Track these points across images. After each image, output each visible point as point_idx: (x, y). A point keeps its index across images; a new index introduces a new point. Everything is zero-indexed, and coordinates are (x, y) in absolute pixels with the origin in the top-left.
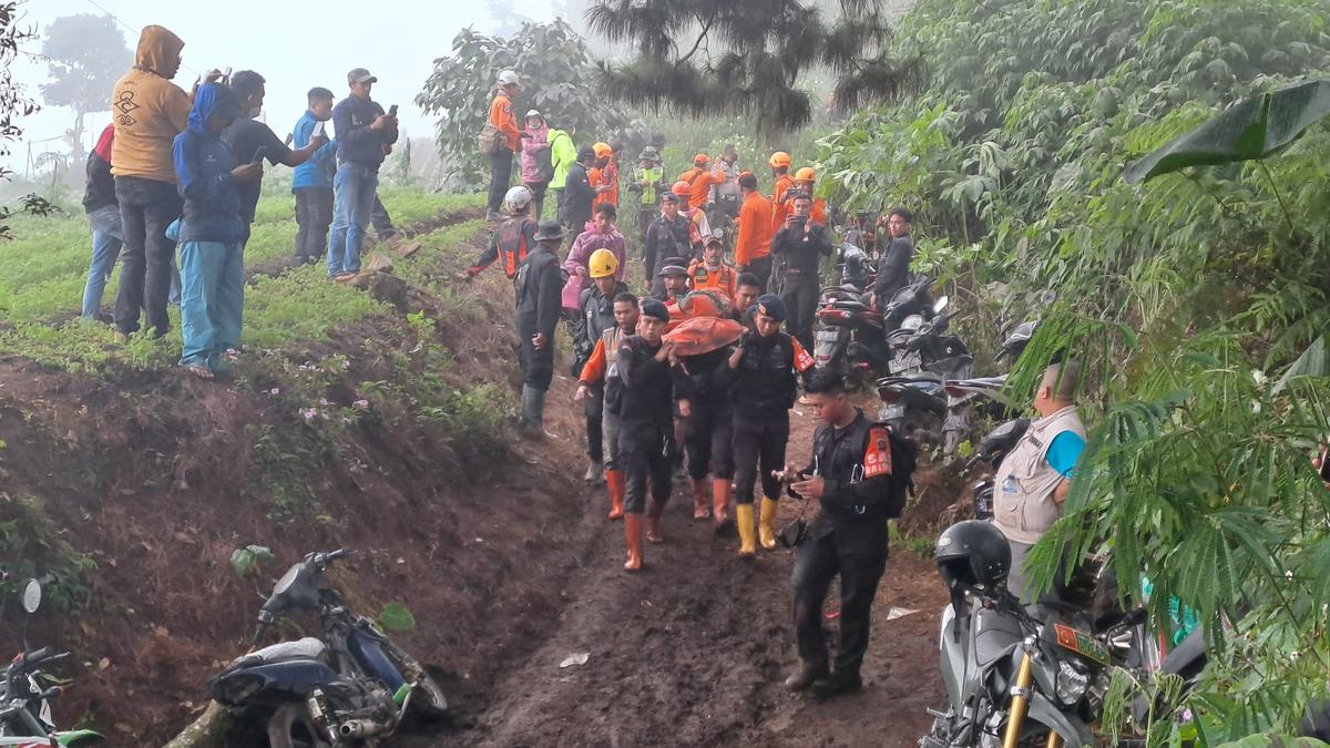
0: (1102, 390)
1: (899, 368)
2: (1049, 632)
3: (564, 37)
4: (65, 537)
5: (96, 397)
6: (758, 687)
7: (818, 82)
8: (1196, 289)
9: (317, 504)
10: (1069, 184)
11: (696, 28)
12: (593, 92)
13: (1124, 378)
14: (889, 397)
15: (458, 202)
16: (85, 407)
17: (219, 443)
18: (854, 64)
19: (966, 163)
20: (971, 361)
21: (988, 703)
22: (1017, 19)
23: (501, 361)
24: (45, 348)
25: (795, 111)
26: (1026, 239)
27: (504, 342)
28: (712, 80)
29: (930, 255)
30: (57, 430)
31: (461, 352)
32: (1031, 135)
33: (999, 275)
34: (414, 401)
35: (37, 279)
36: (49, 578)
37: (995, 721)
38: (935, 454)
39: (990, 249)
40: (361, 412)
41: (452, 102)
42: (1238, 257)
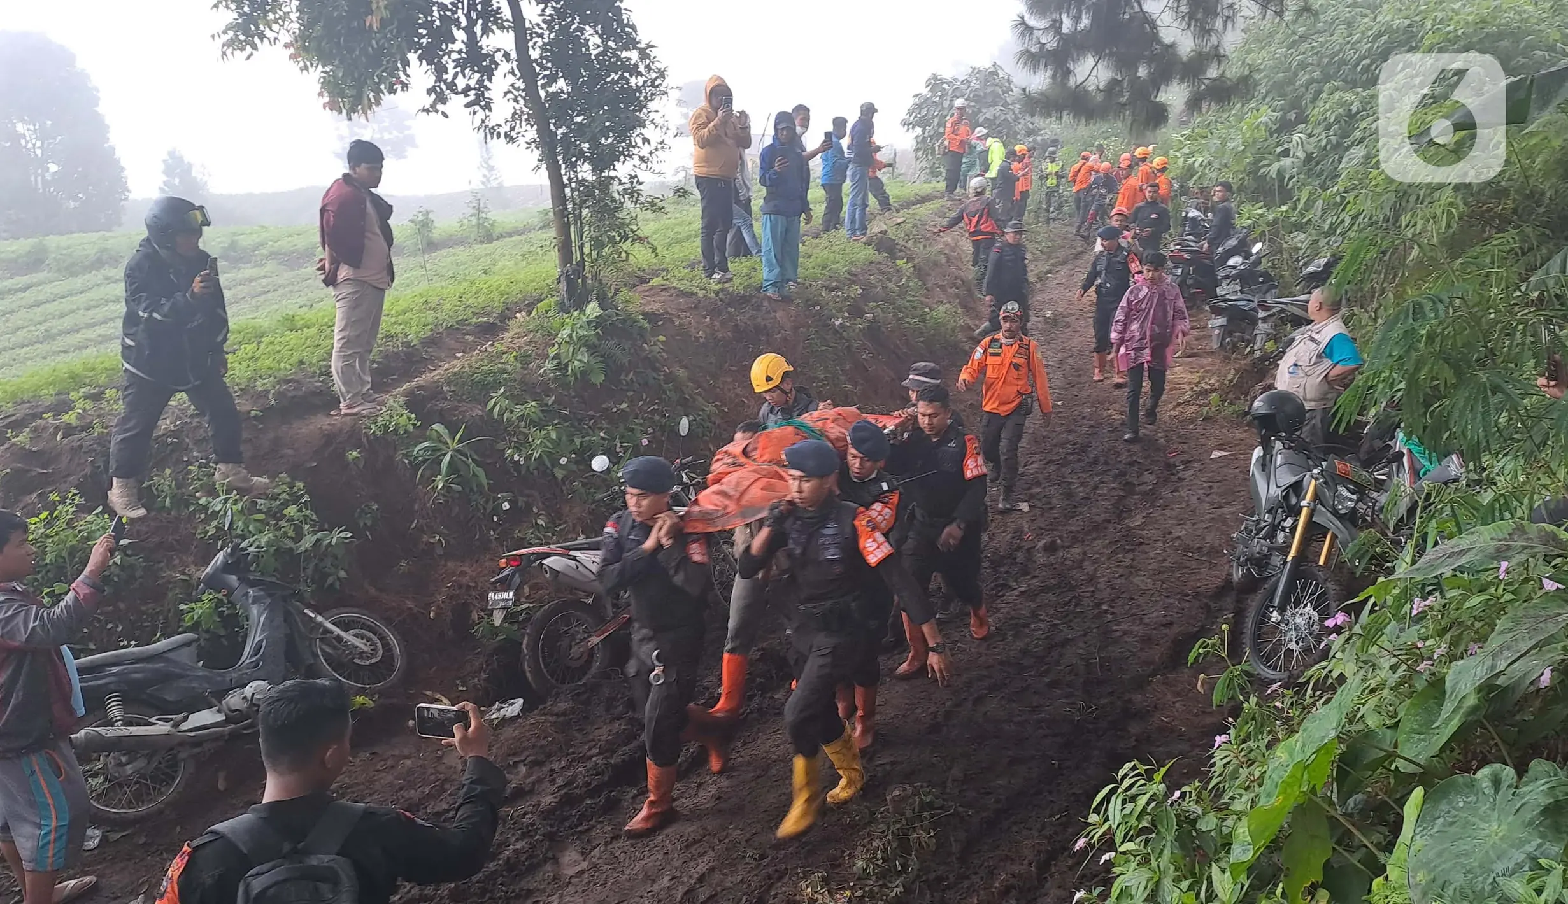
0: (1375, 305)
1: (1224, 293)
2: (1332, 466)
3: (998, 75)
4: (699, 394)
5: (715, 312)
6: (1121, 498)
7: (1174, 96)
8: (1451, 231)
9: (842, 378)
10: (1356, 161)
11: (1090, 61)
12: (1017, 111)
13: (1391, 295)
14: (1217, 311)
15: (927, 189)
16: (708, 319)
17: (785, 339)
18: (1201, 82)
19: (1279, 150)
20: (1276, 287)
21: (1284, 512)
22: (1322, 45)
23: (954, 291)
24: (685, 282)
25: (1158, 116)
26: (1321, 202)
27: (956, 278)
28: (1100, 97)
29: (1247, 215)
30: (693, 330)
31: (929, 285)
32: (1328, 128)
33: (1300, 227)
34: (901, 315)
35: (679, 242)
36: (691, 418)
37: (1288, 523)
38: (1248, 349)
39: (1294, 209)
40: (869, 321)
41: (922, 123)
42: (1485, 208)
